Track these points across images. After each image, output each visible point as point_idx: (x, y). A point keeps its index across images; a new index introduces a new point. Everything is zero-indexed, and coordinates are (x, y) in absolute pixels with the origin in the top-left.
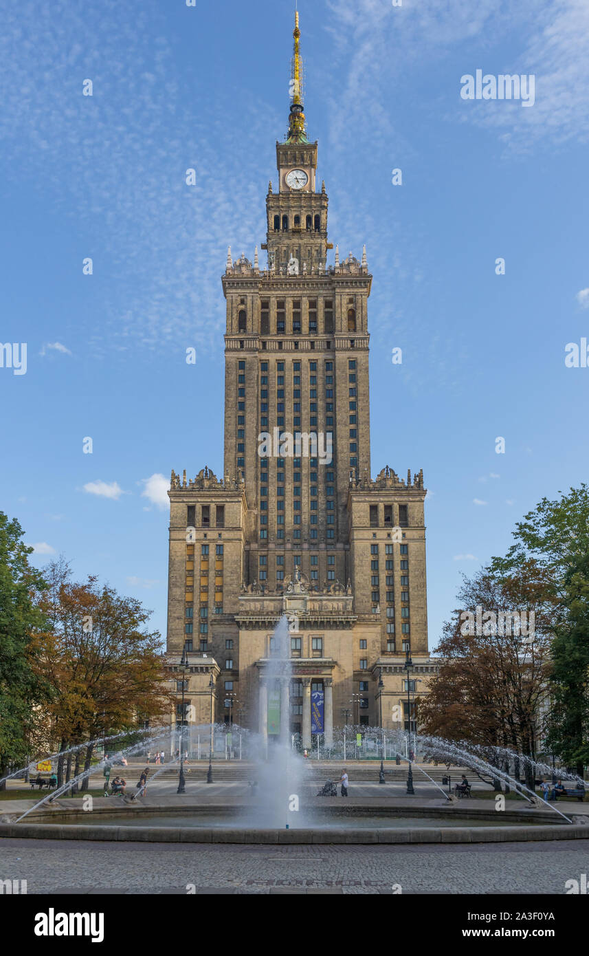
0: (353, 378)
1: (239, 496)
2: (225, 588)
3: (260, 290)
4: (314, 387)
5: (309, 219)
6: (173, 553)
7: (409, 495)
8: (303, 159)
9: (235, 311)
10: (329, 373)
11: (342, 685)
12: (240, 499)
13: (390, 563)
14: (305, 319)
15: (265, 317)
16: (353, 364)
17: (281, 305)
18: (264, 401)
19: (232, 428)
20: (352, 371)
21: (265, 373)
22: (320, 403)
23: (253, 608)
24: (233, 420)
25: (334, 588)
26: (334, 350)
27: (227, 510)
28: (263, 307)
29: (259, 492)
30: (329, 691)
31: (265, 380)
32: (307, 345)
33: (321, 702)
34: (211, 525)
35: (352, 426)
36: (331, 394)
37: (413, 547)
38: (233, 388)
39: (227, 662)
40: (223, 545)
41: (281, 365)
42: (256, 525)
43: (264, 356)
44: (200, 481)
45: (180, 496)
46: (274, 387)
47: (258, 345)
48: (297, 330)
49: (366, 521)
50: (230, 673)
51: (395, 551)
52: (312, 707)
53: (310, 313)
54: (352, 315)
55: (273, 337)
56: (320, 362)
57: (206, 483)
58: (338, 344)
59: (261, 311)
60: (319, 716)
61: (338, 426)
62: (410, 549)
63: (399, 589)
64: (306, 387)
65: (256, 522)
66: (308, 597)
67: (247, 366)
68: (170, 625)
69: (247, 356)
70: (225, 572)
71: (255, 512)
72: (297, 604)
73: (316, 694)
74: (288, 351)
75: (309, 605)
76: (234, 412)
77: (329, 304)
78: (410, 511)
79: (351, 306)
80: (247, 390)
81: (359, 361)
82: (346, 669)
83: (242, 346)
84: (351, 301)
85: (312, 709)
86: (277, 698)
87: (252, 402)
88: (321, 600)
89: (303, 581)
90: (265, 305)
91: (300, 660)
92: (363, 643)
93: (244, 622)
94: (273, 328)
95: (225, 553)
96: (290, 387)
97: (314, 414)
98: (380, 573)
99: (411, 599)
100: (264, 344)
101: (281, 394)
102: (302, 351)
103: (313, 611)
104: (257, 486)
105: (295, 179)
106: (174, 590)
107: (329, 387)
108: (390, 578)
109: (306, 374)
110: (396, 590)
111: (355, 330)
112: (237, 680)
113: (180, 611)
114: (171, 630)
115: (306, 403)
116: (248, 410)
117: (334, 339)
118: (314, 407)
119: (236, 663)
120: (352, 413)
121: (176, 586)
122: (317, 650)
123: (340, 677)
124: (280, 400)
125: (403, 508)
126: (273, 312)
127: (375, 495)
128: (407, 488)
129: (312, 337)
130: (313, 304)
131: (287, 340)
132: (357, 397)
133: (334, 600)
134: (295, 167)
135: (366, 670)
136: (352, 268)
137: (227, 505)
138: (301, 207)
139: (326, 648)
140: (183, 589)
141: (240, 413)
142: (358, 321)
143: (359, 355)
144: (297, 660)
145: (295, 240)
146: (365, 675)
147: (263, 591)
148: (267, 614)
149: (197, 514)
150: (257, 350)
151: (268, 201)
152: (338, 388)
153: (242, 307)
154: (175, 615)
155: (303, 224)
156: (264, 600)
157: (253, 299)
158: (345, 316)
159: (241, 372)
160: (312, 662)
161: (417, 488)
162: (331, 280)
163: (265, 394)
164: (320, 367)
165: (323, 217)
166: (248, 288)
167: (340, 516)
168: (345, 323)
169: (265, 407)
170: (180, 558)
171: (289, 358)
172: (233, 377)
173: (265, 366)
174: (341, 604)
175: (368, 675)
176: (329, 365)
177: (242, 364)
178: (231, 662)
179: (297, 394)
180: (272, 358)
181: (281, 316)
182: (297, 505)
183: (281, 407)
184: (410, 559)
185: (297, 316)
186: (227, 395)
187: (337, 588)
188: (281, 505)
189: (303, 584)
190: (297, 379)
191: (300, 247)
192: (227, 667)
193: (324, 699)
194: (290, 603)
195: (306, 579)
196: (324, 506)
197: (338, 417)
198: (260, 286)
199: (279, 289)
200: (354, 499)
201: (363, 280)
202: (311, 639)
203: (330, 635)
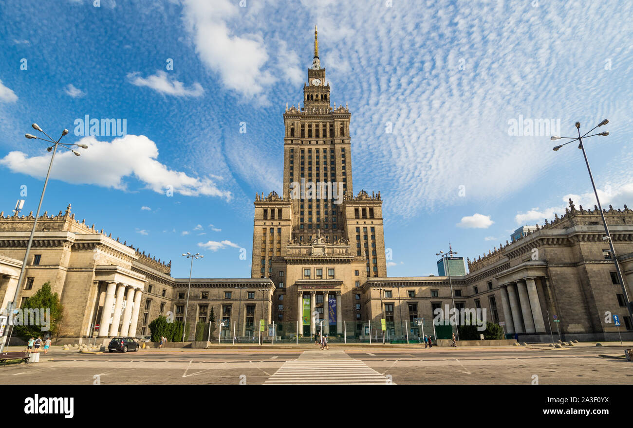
0: (343, 156)
1: (289, 204)
2: (282, 250)
3: (301, 120)
4: (325, 160)
5: (322, 96)
6: (255, 232)
7: (374, 203)
8: (319, 75)
9: (289, 128)
10: (332, 154)
11: (345, 295)
12: (290, 206)
13: (366, 237)
14: (321, 132)
15: (303, 131)
16: (343, 150)
17: (310, 126)
18: (302, 166)
19: (287, 178)
20: (343, 153)
21: (303, 154)
22: (329, 167)
23: (294, 253)
24: (288, 174)
25: (340, 241)
26: (334, 144)
27: (283, 211)
28: (302, 127)
29: (300, 207)
30: (339, 299)
31: (303, 157)
32: (322, 142)
33: (334, 305)
34: (275, 218)
35: (344, 177)
36: (333, 163)
37: (377, 228)
38: (288, 160)
39: (280, 284)
40: (281, 228)
41: (310, 151)
42: (298, 222)
43: (302, 147)
44: (270, 198)
45: (260, 205)
46: (307, 160)
47: (300, 142)
48: (317, 136)
49: (353, 216)
50: (281, 290)
51: (368, 230)
52: (329, 308)
53: (323, 129)
54: (342, 130)
55: (306, 139)
56: (328, 149)
57: (273, 198)
58: (336, 141)
59: (301, 128)
60: (334, 313)
61: (337, 177)
62: (375, 229)
63: (371, 249)
64: (322, 160)
65: (298, 220)
66: (326, 246)
67: (294, 151)
68: (253, 268)
69: (294, 147)
70: (282, 241)
71: (298, 216)
72: (319, 250)
73: (331, 301)
74: (313, 145)
75: (327, 251)
76: (288, 171)
77: (332, 126)
78: (375, 211)
79: (342, 126)
80: (294, 161)
81: (346, 148)
82: (348, 287)
83: (292, 142)
84: (341, 124)
85: (329, 310)
86: (308, 303)
87: (297, 166)
88: (333, 248)
89: (323, 237)
90: (303, 126)
91: (322, 280)
92: (357, 273)
93: (289, 260)
94: (306, 135)
95: (282, 232)
96: (314, 160)
97: (325, 172)
98: (361, 241)
99: (377, 254)
100: (302, 142)
101: (310, 163)
102: (320, 145)
103: (328, 254)
104: (299, 204)
105: (315, 82)
106: (256, 250)
107: (333, 160)
108: (366, 244)
109: (322, 155)
110: (369, 250)
111: (344, 136)
112: (285, 294)
113: (258, 261)
114: (254, 271)
115: (322, 166)
116: (295, 170)
117: (334, 139)
118: (325, 169)
119: (285, 284)
120: (343, 171)
121: (257, 249)
122: (331, 276)
123: (345, 291)
124: (310, 166)
125: (371, 210)
126: (307, 129)
127: (357, 204)
128: (372, 200)
129: (324, 139)
130: (324, 126)
131: (313, 140)
132: (345, 164)
133: (340, 248)
134: (316, 77)
135: (359, 288)
136: (342, 111)
137: (283, 209)
138: (318, 91)
139: (336, 275)
140: (260, 250)
141: (291, 171)
142: (345, 132)
143: (346, 146)
144: (320, 280)
145: (316, 104)
146: (358, 290)
147: (300, 243)
148: (303, 256)
149: (268, 213)
150: (299, 144)
151: (304, 89)
152: (336, 160)
153: (293, 126)
154: (256, 263)
155: (320, 97)
156: (301, 248)
157: (298, 124)
158: (339, 130)
159: (292, 154)
160: (329, 282)
161: (378, 199)
162: (332, 116)
163: (303, 163)
164: (328, 152)
165: (328, 95)
166: (295, 119)
167: (339, 217)
168: (339, 133)
169: (303, 169)
170: (259, 235)
171: (314, 148)
172: (288, 156)
173: (303, 151)
174: (344, 250)
175: (360, 290)
176: (333, 151)
177: (292, 150)
178: (282, 284)
179: (318, 163)
180: (306, 148)
181: (310, 131)
182: (318, 213)
183: (310, 169)
184: (376, 234)
185: (317, 131)
186: (285, 163)
187: (342, 241)
188: (310, 213)
189: (323, 239)
190: (318, 157)
191: (318, 106)
192: (280, 287)
193: (336, 304)
194: (315, 250)
195: (324, 236)
196: (331, 213)
197: (337, 173)
198: (301, 118)
199: (309, 119)
200: (347, 205)
201: (347, 115)
202: (327, 270)
203: (338, 267)
